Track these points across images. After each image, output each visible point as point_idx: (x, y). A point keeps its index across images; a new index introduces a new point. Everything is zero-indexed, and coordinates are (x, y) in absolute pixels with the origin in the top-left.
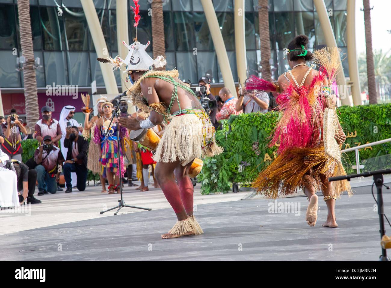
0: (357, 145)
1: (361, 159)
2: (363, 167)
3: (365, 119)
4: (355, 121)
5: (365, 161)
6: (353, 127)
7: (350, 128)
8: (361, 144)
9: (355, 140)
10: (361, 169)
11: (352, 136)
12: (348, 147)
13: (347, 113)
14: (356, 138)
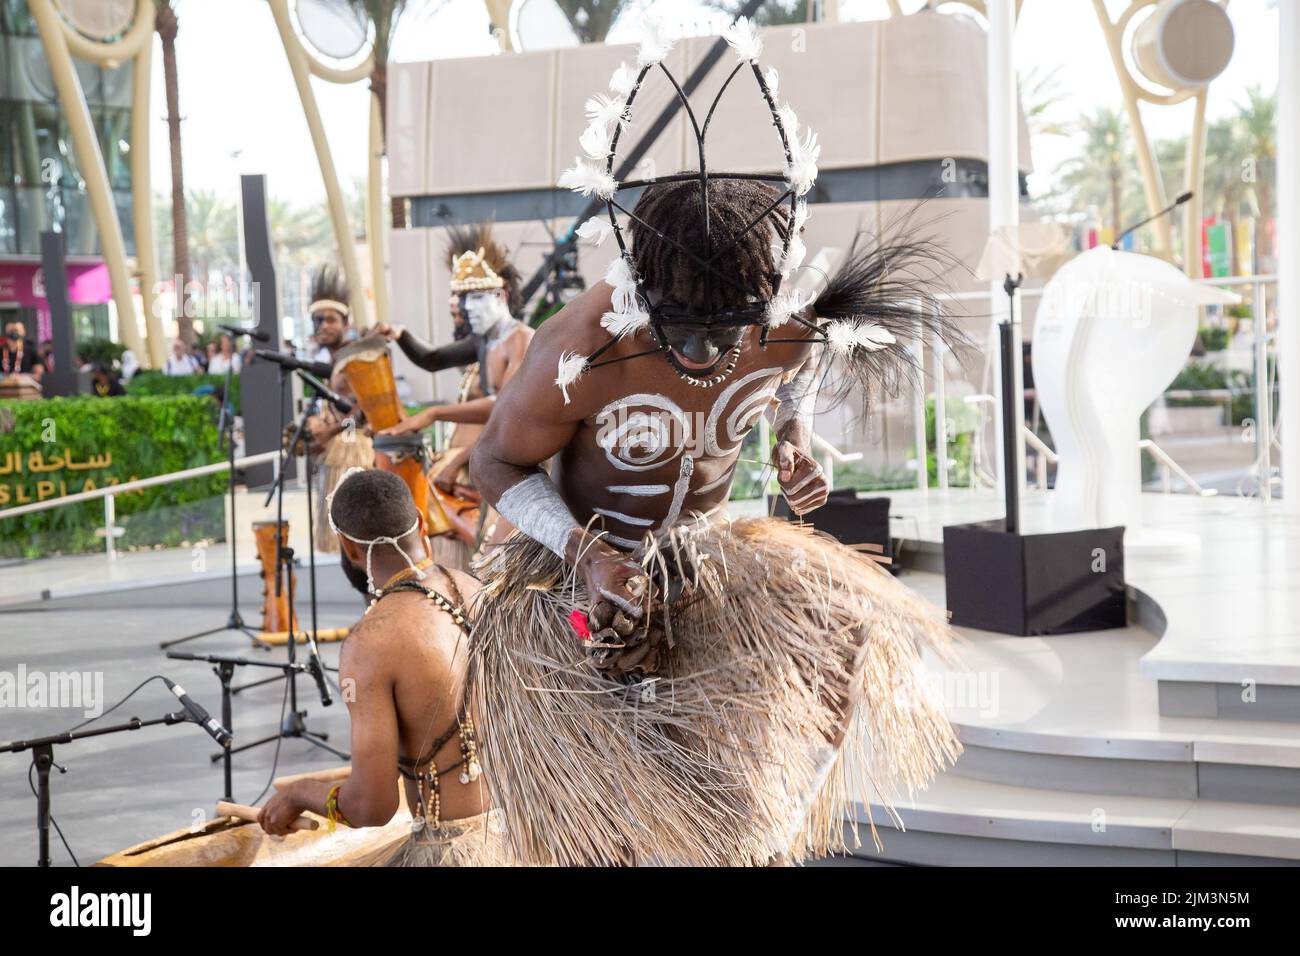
0: (109, 485)
1: (119, 513)
2: (120, 532)
3: (131, 427)
4: (107, 432)
5: (125, 519)
6: (103, 444)
7: (95, 447)
8: (120, 483)
9: (105, 473)
10: (116, 539)
11: (101, 463)
12: (90, 489)
13: (92, 416)
14: (109, 468)
